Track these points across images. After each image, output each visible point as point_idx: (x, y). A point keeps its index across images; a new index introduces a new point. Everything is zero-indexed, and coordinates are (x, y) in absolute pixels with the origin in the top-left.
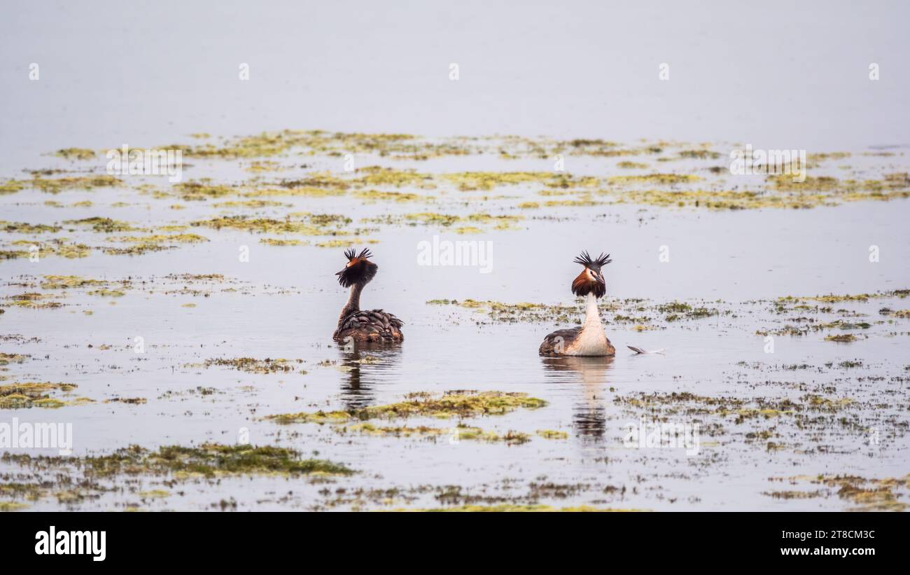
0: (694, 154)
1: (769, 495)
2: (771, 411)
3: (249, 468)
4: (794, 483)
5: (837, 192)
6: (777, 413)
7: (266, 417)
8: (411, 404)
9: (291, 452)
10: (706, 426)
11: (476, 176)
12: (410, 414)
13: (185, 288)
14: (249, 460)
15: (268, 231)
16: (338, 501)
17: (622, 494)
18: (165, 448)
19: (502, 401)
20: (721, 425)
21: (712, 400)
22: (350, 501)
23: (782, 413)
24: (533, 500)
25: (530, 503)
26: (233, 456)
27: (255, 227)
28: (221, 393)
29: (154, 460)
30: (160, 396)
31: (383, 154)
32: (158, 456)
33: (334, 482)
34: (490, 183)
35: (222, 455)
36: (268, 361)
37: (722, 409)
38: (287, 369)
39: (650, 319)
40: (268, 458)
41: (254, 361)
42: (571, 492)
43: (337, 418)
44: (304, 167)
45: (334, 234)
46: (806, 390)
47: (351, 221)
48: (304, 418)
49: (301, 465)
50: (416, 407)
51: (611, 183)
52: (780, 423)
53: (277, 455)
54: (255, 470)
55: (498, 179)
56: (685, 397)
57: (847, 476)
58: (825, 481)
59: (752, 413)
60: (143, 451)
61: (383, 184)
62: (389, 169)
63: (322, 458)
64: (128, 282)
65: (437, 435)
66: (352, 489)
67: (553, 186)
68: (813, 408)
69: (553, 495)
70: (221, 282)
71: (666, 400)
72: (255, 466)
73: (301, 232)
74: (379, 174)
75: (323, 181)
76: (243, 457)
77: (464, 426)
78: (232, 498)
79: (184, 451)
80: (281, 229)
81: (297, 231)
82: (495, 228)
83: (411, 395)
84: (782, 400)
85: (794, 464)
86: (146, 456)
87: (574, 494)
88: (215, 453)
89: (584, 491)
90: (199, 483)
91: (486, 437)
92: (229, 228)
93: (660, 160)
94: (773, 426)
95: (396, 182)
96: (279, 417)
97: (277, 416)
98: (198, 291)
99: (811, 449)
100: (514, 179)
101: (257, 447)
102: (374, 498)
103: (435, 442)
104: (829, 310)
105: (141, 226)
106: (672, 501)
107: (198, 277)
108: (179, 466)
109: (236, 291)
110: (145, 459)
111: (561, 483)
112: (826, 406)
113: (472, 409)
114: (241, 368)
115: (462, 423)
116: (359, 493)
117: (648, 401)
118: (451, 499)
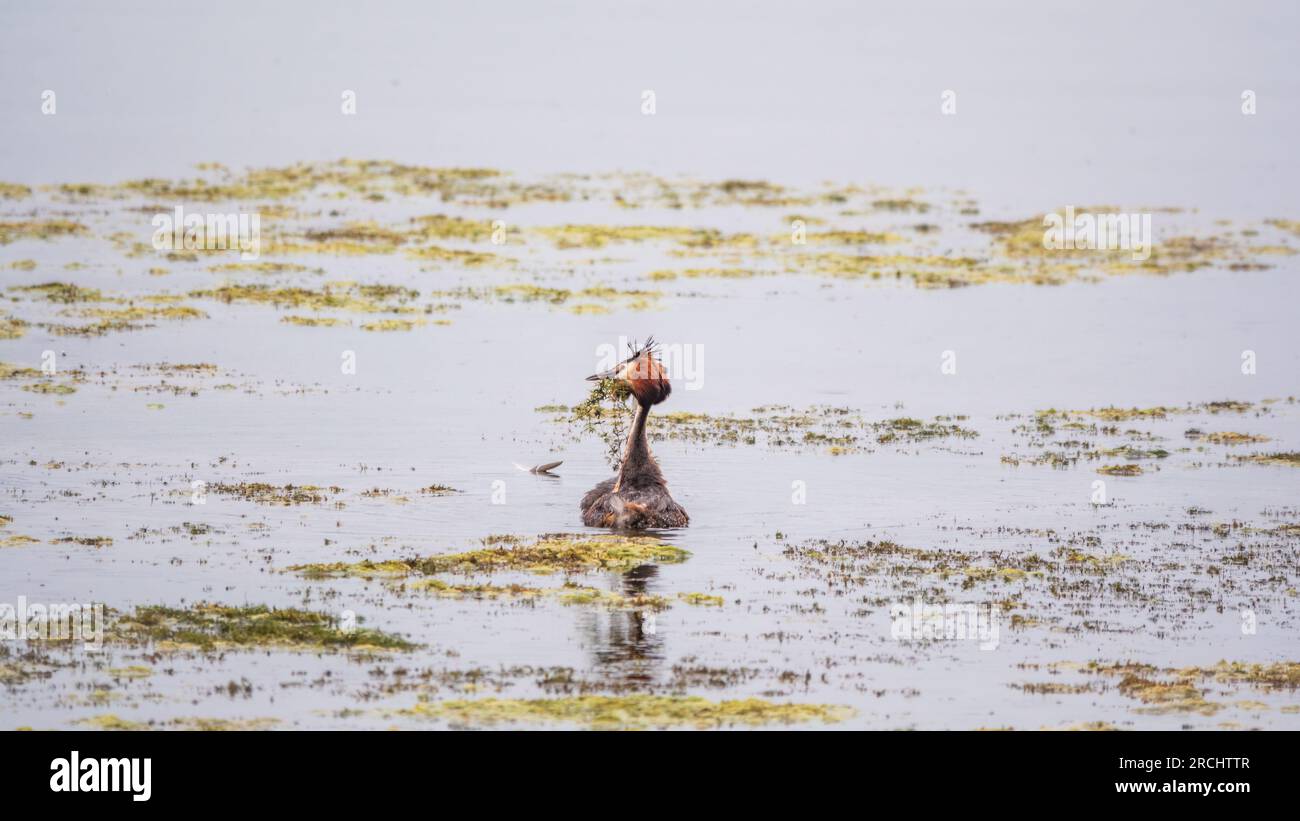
0: (892, 205)
1: (1019, 688)
2: (1013, 570)
3: (264, 638)
4: (1055, 672)
5: (1093, 261)
6: (1021, 575)
7: (289, 568)
8: (495, 552)
9: (324, 618)
10: (920, 591)
11: (583, 229)
12: (495, 567)
13: (163, 382)
14: (265, 628)
15: (300, 305)
16: (398, 685)
17: (806, 683)
18: (144, 609)
19: (624, 551)
20: (942, 590)
21: (925, 553)
22: (415, 687)
23: (1029, 575)
24: (677, 690)
25: (674, 694)
26: (240, 623)
27: (282, 299)
28: (218, 532)
29: (128, 626)
30: (131, 535)
31: (445, 198)
32: (133, 620)
33: (390, 659)
34: (602, 238)
35: (225, 620)
36: (289, 488)
37: (943, 567)
38: (316, 499)
39: (855, 439)
40: (290, 625)
41: (269, 488)
42: (732, 679)
43: (391, 571)
44: (334, 214)
45: (396, 311)
46: (1058, 541)
47: (418, 294)
48: (344, 570)
49: (339, 635)
50: (503, 557)
51: (775, 243)
52: (1027, 588)
53: (303, 621)
54: (274, 641)
55: (614, 235)
56: (885, 548)
57: (1131, 663)
58: (1099, 670)
59: (986, 574)
60: (111, 613)
61: (452, 238)
62: (459, 220)
63: (369, 626)
64: (80, 372)
65: (535, 598)
66: (417, 670)
67: (691, 245)
68: (1072, 568)
69: (707, 683)
70: (213, 375)
71: (860, 553)
72: (273, 635)
73: (348, 307)
74: (444, 226)
75: (368, 232)
76: (254, 623)
77: (573, 586)
78: (244, 680)
79: (170, 613)
80: (319, 304)
81: (343, 306)
82: (628, 307)
83: (491, 540)
84: (1025, 556)
85: (1052, 646)
86: (116, 620)
87: (737, 682)
88: (214, 617)
89: (751, 678)
90: (193, 657)
91: (607, 601)
92: (245, 300)
93: (844, 213)
94: (1017, 592)
95: (469, 236)
96: (308, 569)
97: (305, 567)
98: (181, 386)
99: (1074, 626)
100: (637, 235)
101: (275, 609)
102: (449, 683)
103: (533, 607)
104: (1113, 431)
105: (116, 296)
106: (879, 694)
107: (180, 368)
108: (164, 635)
109: (235, 388)
110: (115, 624)
111: (718, 666)
112: (1089, 564)
113: (583, 561)
114: (251, 498)
115: (571, 582)
116: (427, 675)
117: (834, 553)
118: (560, 685)
